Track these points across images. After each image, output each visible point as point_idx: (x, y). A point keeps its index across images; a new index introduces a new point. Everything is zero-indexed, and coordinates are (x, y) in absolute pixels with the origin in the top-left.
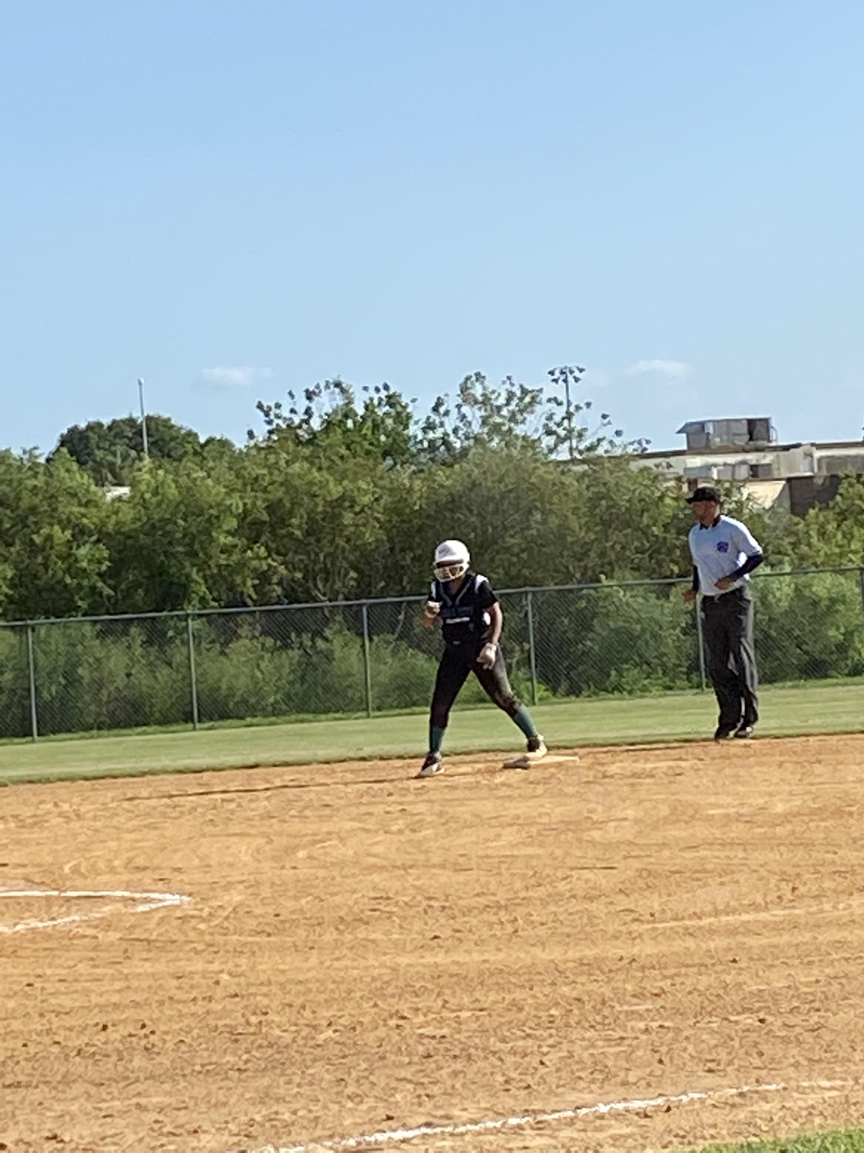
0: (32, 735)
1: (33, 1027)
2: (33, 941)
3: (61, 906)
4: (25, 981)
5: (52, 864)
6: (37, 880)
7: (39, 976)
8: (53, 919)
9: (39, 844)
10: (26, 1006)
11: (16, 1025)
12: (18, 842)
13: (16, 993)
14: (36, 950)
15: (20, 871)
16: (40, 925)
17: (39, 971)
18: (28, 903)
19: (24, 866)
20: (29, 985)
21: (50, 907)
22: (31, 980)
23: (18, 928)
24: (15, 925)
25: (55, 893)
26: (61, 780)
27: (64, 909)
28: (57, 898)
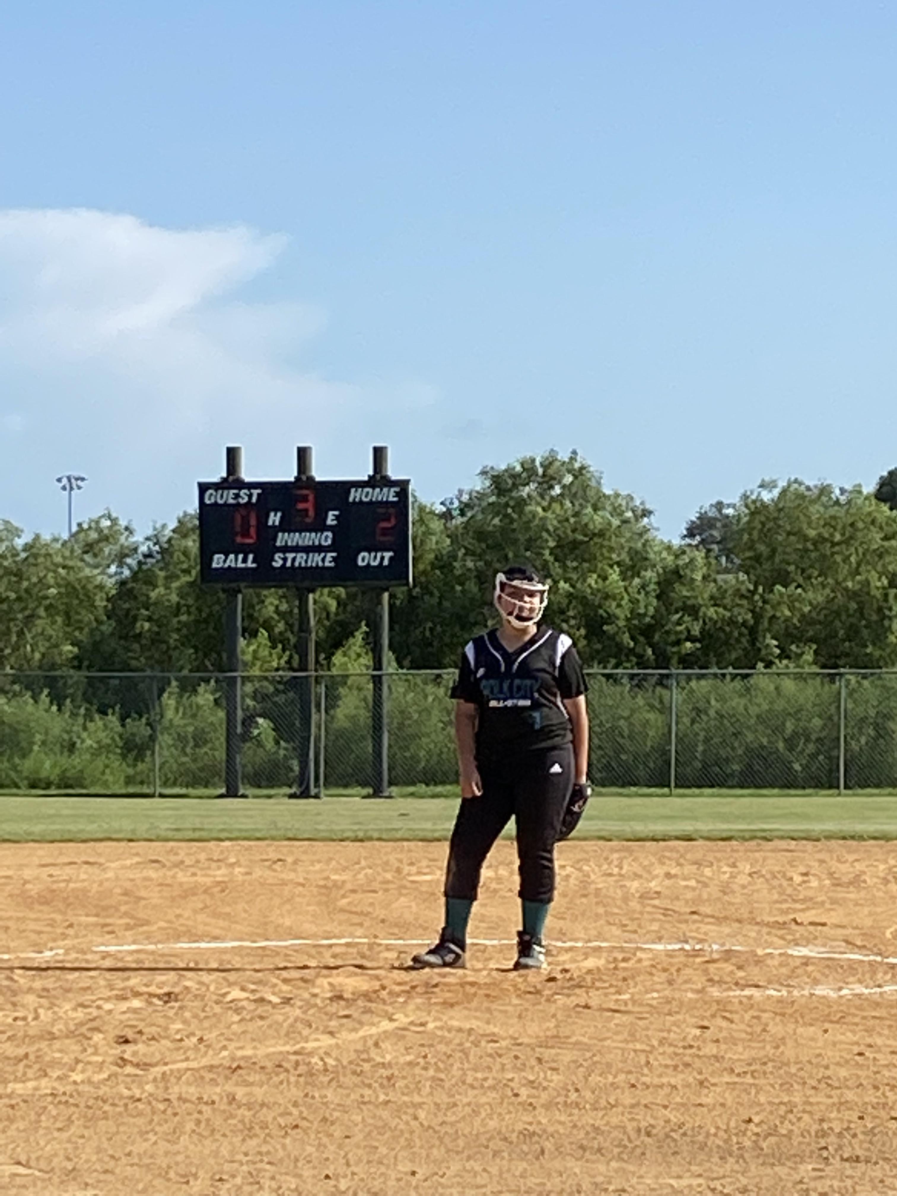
0: (838, 787)
1: (867, 1100)
2: (860, 1008)
3: (886, 973)
4: (856, 1049)
5: (872, 927)
6: (859, 943)
7: (870, 1046)
8: (879, 986)
9: (857, 904)
10: (858, 1077)
11: (850, 1095)
12: (834, 901)
13: (847, 1062)
14: (864, 1018)
15: (840, 931)
16: (866, 991)
17: (869, 1040)
18: (852, 967)
19: (843, 927)
20: (861, 1054)
21: (874, 973)
22: (862, 1048)
23: (844, 992)
24: (840, 989)
25: (879, 959)
26: (875, 838)
27: (889, 976)
28: (881, 963)
